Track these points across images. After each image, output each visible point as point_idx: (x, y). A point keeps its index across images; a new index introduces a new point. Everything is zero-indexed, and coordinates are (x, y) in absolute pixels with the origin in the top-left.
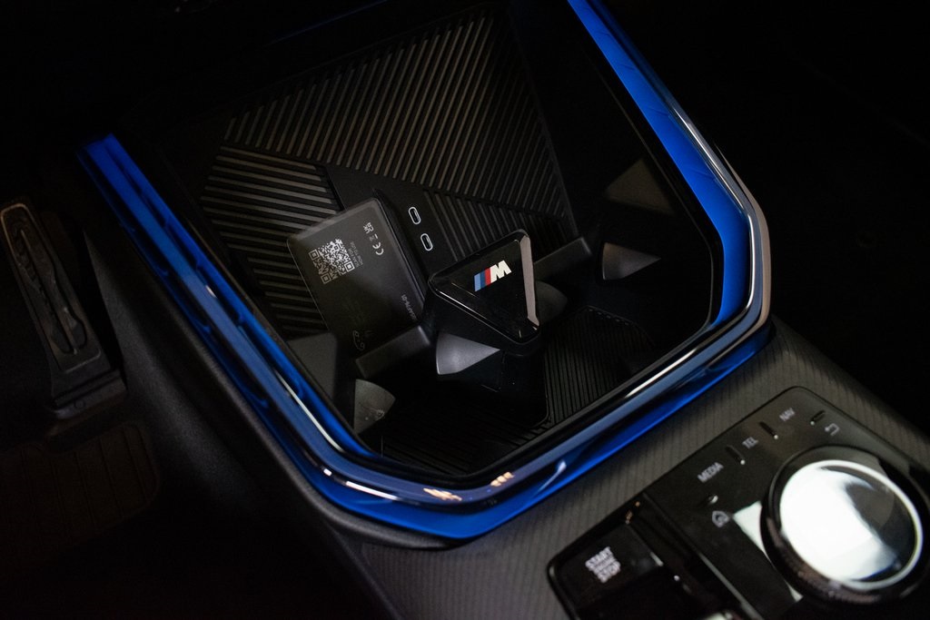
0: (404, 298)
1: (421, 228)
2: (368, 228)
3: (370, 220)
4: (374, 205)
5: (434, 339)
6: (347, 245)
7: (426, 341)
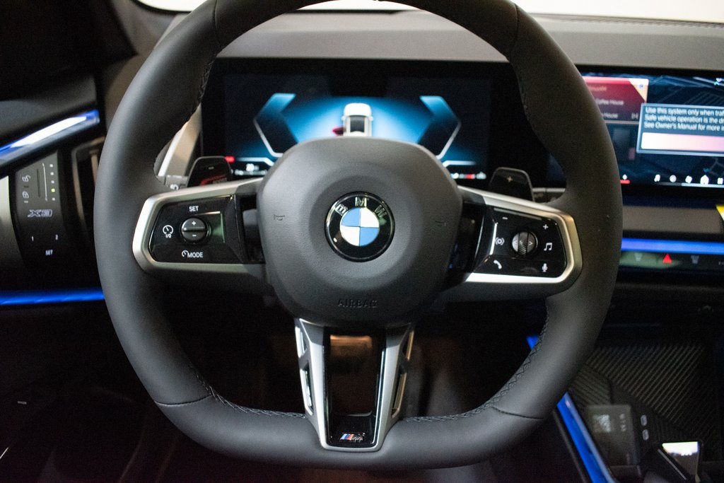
0: (628, 455)
1: (644, 428)
2: (622, 416)
3: (624, 413)
4: (628, 408)
5: (644, 473)
6: (610, 419)
7: (640, 473)
